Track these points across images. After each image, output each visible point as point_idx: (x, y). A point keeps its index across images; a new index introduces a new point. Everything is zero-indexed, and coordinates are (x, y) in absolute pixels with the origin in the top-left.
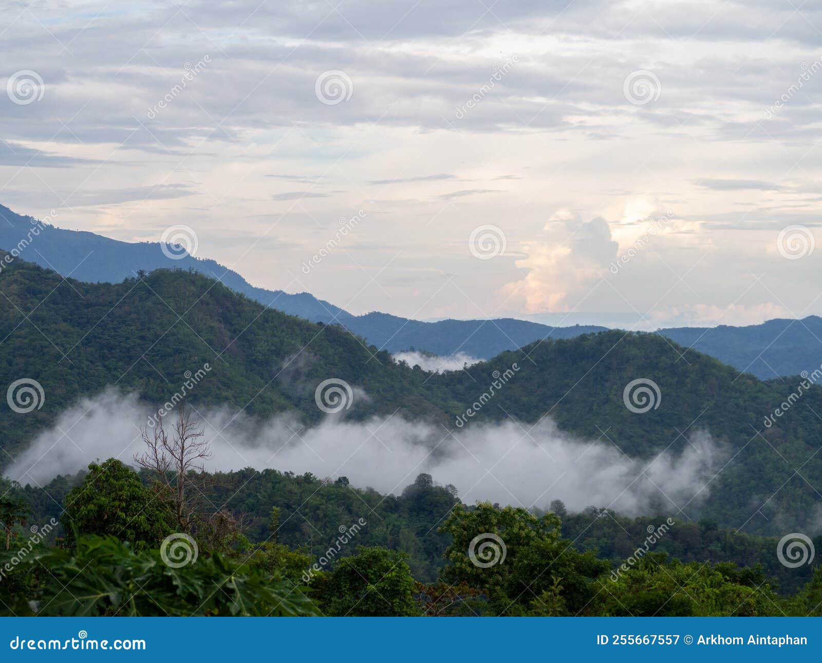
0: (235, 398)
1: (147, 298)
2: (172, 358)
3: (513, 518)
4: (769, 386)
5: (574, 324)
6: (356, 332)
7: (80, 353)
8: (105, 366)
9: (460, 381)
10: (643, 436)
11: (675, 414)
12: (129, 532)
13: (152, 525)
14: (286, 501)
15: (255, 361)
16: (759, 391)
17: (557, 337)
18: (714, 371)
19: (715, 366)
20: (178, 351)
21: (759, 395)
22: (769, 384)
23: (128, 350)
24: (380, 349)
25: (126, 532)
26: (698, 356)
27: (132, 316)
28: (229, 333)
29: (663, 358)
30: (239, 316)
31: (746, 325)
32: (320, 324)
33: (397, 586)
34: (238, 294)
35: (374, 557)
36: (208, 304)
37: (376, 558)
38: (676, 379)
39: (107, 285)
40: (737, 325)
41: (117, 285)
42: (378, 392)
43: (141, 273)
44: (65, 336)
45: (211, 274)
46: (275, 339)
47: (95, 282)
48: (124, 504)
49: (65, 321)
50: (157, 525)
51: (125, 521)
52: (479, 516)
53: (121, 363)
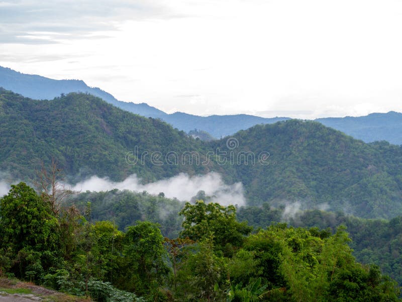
0: (109, 155)
1: (66, 107)
2: (78, 136)
3: (213, 207)
4: (370, 146)
5: (275, 117)
6: (168, 122)
7: (33, 134)
8: (46, 141)
9: (219, 145)
10: (308, 171)
11: (324, 160)
12: (29, 216)
13: (40, 212)
14: (134, 205)
15: (119, 137)
16: (365, 148)
17: (265, 123)
18: (342, 138)
19: (343, 136)
20: (81, 133)
21: (365, 150)
22: (369, 145)
23: (57, 132)
24: (180, 130)
25: (27, 216)
26: (335, 131)
27: (58, 116)
28: (105, 123)
29: (318, 132)
30: (111, 115)
31: (359, 116)
32: (150, 118)
33: (154, 239)
34: (110, 105)
35: (144, 226)
36: (95, 109)
37: (145, 226)
38: (324, 143)
39: (46, 101)
40: (354, 116)
41: (51, 101)
42: (179, 150)
43: (62, 95)
44: (26, 126)
45: (96, 95)
46: (128, 126)
47: (40, 100)
48: (27, 203)
49: (26, 118)
50: (42, 212)
51: (27, 210)
52: (197, 207)
53: (53, 139)
